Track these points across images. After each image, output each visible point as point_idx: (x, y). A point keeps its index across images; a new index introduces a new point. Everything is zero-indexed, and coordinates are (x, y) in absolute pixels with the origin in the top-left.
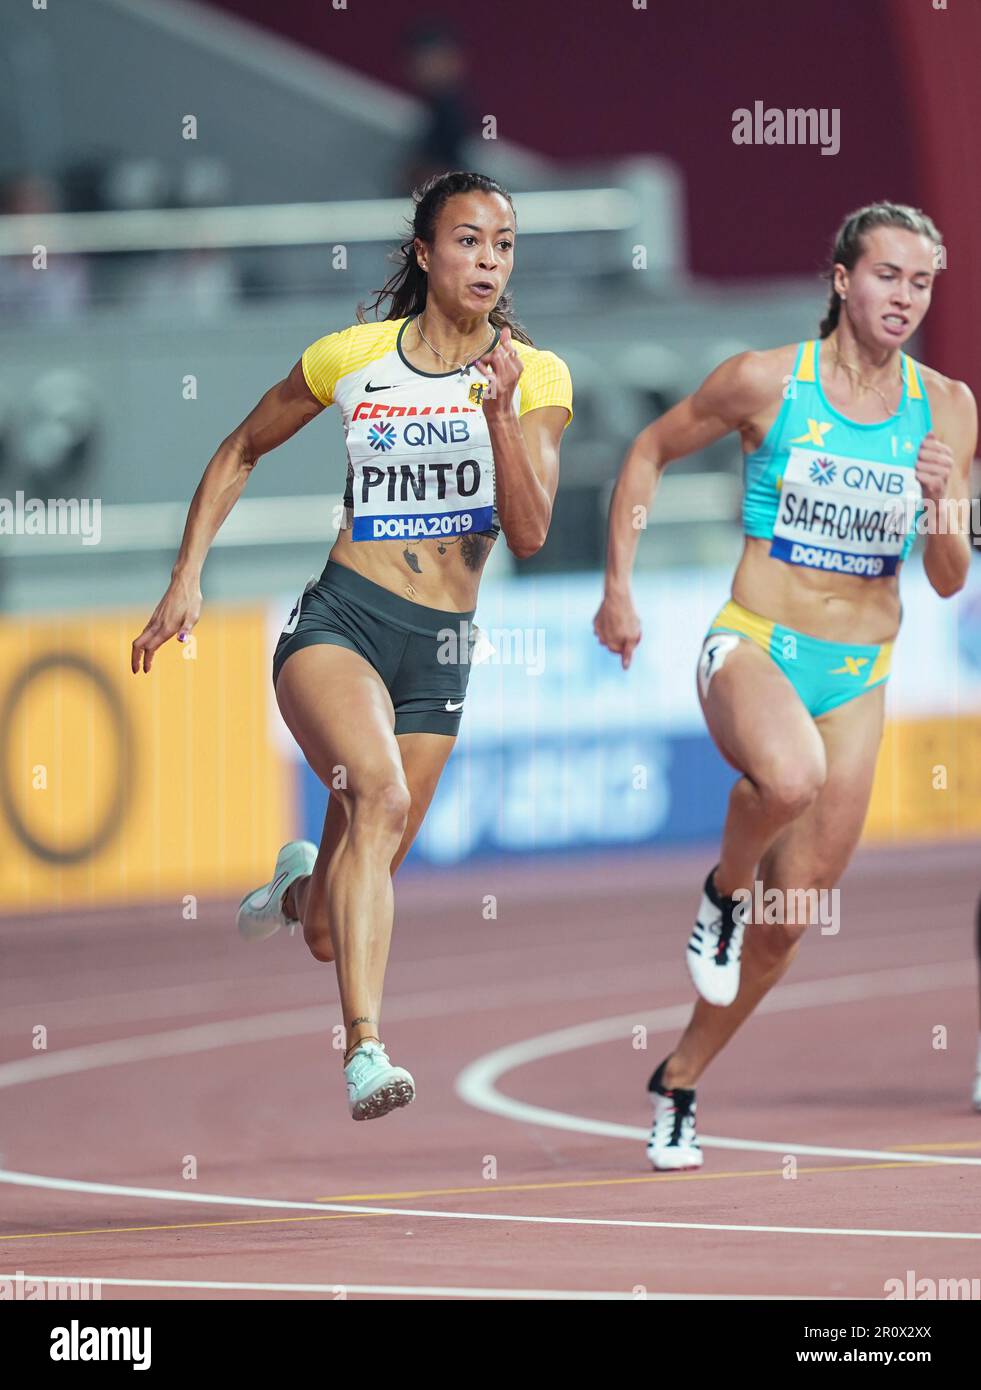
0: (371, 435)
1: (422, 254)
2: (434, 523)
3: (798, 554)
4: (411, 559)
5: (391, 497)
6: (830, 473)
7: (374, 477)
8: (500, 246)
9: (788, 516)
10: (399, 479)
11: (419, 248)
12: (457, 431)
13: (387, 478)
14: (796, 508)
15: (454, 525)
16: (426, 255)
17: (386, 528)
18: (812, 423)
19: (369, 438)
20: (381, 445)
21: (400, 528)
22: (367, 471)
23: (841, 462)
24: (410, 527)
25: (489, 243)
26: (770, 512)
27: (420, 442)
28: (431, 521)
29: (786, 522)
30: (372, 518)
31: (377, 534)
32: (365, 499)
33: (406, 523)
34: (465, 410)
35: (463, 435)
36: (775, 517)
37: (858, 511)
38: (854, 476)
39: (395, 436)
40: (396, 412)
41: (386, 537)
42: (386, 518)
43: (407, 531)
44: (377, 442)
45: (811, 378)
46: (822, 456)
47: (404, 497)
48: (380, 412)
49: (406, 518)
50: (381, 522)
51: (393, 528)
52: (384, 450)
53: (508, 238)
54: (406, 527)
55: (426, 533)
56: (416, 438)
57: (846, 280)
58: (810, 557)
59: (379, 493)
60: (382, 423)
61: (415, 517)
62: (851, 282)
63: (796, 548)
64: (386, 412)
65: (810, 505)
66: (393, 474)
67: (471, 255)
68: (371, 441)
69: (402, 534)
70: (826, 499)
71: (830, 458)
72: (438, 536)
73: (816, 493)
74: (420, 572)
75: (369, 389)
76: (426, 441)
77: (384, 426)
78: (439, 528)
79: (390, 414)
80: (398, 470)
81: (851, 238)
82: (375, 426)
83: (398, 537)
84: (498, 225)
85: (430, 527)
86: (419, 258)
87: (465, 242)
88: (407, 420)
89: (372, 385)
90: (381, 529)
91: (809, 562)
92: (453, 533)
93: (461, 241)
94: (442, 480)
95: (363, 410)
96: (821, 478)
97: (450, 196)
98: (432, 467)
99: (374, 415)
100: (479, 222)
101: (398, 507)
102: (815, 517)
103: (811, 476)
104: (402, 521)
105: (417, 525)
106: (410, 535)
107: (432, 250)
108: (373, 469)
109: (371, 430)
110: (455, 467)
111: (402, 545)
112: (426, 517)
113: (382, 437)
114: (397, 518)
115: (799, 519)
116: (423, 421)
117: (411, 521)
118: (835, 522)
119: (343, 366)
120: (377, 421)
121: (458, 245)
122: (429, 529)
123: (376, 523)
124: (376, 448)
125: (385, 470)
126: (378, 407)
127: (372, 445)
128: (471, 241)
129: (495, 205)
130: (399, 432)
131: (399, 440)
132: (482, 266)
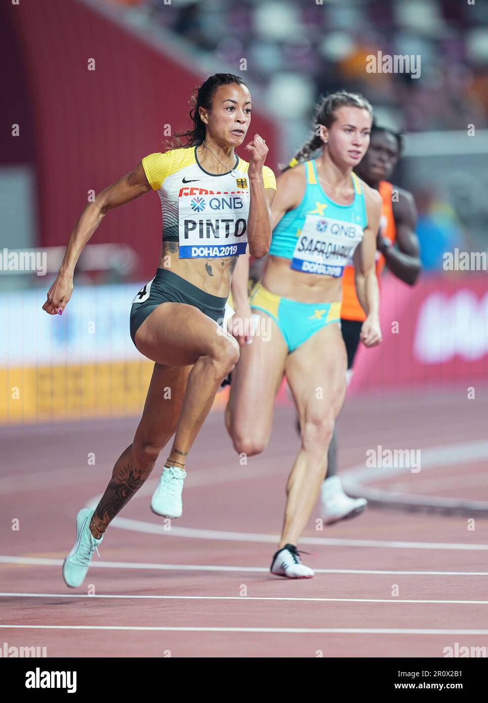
0: (192, 203)
1: (204, 115)
2: (222, 250)
3: (306, 266)
4: (209, 269)
5: (201, 236)
6: (326, 227)
7: (190, 226)
8: (245, 111)
9: (301, 247)
10: (205, 227)
11: (201, 111)
12: (237, 203)
13: (198, 226)
14: (306, 244)
15: (230, 251)
16: (206, 116)
17: (198, 252)
18: (318, 204)
19: (191, 205)
20: (198, 209)
21: (206, 252)
22: (186, 222)
23: (330, 221)
24: (210, 252)
25: (241, 110)
26: (293, 246)
27: (218, 208)
28: (221, 249)
29: (299, 250)
30: (190, 247)
31: (193, 255)
32: (186, 237)
33: (209, 250)
34: (238, 192)
35: (240, 205)
36: (294, 248)
37: (335, 246)
38: (335, 229)
39: (205, 204)
40: (204, 192)
41: (198, 256)
42: (198, 247)
43: (209, 254)
44: (195, 208)
45: (315, 182)
46: (323, 219)
47: (208, 236)
48: (195, 191)
49: (209, 247)
50: (196, 249)
51: (202, 252)
52: (198, 211)
53: (249, 107)
54: (209, 252)
55: (218, 255)
56: (216, 206)
57: (327, 134)
58: (312, 267)
59: (194, 234)
60: (198, 198)
61: (213, 247)
62: (329, 134)
63: (305, 264)
64: (198, 191)
65: (314, 242)
66: (201, 224)
67: (233, 116)
68: (193, 206)
69: (207, 255)
70: (322, 240)
71: (326, 219)
72: (223, 256)
73: (317, 236)
74: (213, 275)
75: (184, 181)
76: (221, 207)
77: (199, 199)
78: (224, 253)
79: (201, 193)
80: (205, 222)
81: (328, 113)
82: (194, 199)
83: (205, 257)
84: (245, 101)
85: (220, 252)
86: (202, 117)
87: (229, 109)
88: (210, 197)
89: (186, 180)
90: (195, 252)
91: (311, 270)
92: (229, 255)
93: (227, 109)
94: (227, 228)
95: (185, 191)
96: (321, 230)
97: (219, 85)
98: (223, 221)
99: (192, 193)
100: (234, 99)
101: (205, 241)
102: (316, 249)
103: (317, 228)
104: (207, 248)
105: (214, 250)
106: (211, 255)
107: (210, 114)
108: (190, 221)
109: (192, 201)
110: (235, 221)
111: (204, 261)
112: (219, 247)
113: (198, 205)
114: (204, 247)
115: (307, 249)
116: (220, 197)
117: (211, 248)
118: (325, 251)
119: (169, 170)
120: (193, 196)
121: (226, 111)
122: (220, 253)
123: (193, 249)
124: (195, 210)
125: (197, 222)
126: (192, 189)
127: (193, 208)
128: (232, 108)
129: (241, 90)
130: (207, 202)
131: (207, 206)
132: (238, 121)
